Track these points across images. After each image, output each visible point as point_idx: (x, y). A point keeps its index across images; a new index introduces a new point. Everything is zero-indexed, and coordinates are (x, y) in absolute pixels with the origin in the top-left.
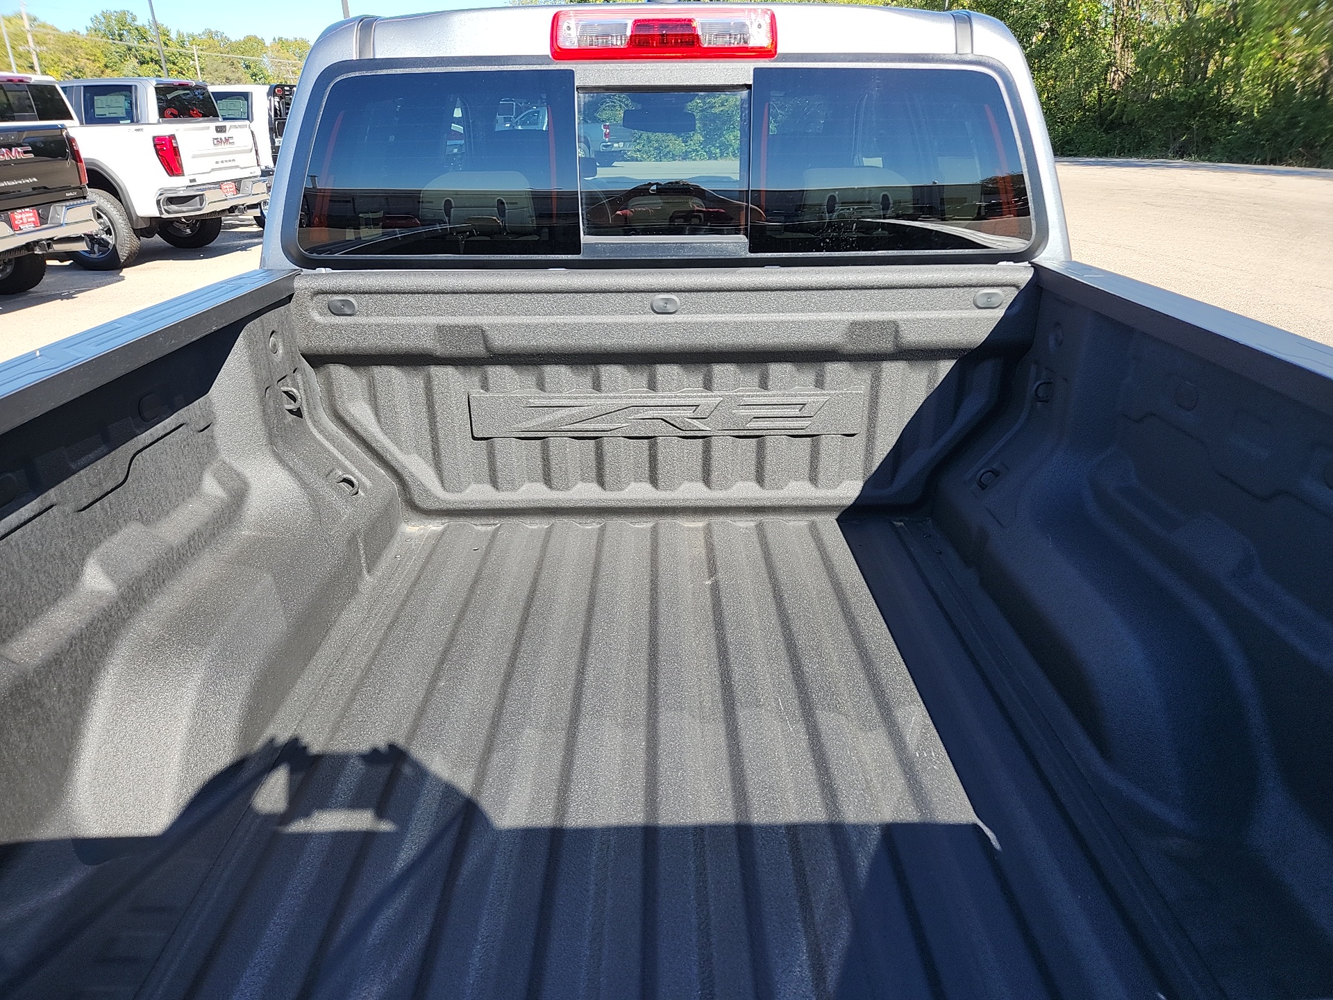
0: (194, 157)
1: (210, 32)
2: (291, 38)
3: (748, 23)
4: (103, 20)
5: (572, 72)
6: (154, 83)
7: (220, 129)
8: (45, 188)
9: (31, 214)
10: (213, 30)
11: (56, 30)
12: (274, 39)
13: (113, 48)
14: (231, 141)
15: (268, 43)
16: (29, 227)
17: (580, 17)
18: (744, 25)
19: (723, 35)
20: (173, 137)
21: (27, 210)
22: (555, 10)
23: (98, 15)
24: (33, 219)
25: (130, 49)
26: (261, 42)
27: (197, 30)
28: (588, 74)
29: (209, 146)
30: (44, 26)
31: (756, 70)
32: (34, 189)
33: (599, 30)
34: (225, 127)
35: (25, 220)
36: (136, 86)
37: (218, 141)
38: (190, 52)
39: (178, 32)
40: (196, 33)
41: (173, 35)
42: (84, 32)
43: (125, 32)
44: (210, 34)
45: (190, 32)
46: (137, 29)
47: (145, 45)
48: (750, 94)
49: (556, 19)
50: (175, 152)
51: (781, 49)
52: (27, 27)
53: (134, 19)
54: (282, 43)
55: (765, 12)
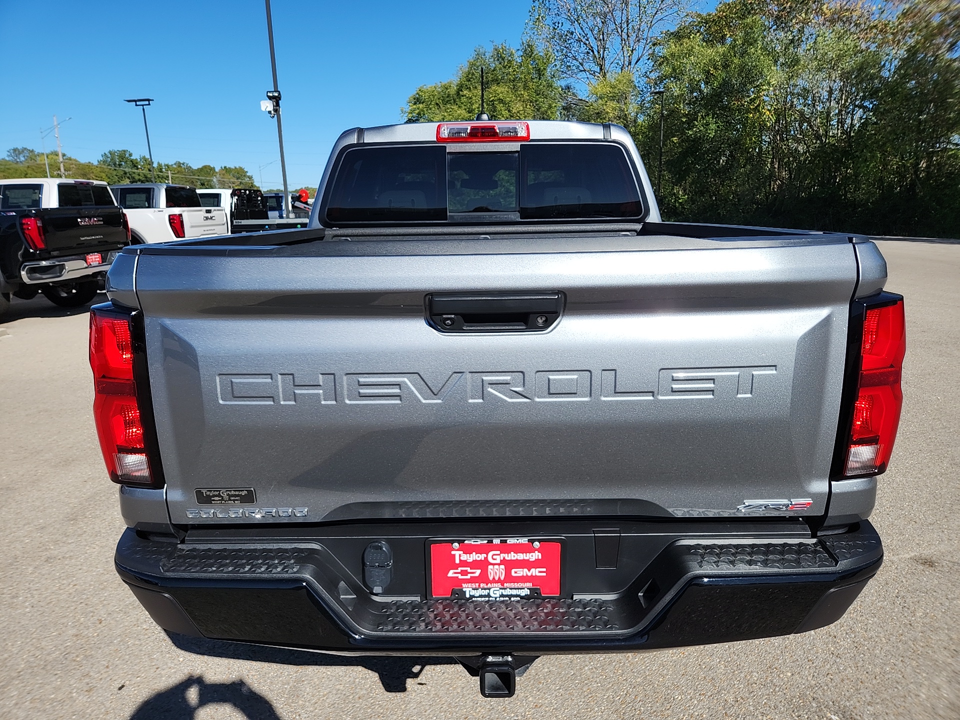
0: (192, 227)
1: (179, 163)
2: (233, 167)
3: (517, 127)
4: (109, 156)
5: (445, 147)
6: (165, 187)
7: (208, 211)
8: (106, 242)
9: (98, 256)
10: (182, 162)
11: (77, 161)
12: (221, 168)
13: (115, 173)
14: (213, 218)
15: (217, 170)
16: (96, 264)
17: (448, 126)
18: (516, 128)
19: (508, 132)
20: (181, 215)
21: (96, 254)
22: (439, 123)
23: (106, 153)
24: (98, 259)
25: (125, 173)
26: (213, 169)
27: (171, 162)
28: (451, 148)
29: (201, 221)
30: (70, 159)
31: (521, 145)
32: (99, 242)
33: (456, 131)
34: (211, 210)
35: (94, 260)
36: (154, 188)
37: (207, 218)
38: (166, 174)
39: (158, 163)
40: (170, 164)
41: (155, 165)
42: (96, 163)
43: (123, 163)
44: (179, 164)
45: (166, 163)
46: (132, 161)
47: (136, 171)
48: (519, 155)
49: (439, 127)
50: (182, 223)
51: (531, 138)
52: (61, 160)
53: (131, 155)
54: (227, 170)
55: (525, 123)
